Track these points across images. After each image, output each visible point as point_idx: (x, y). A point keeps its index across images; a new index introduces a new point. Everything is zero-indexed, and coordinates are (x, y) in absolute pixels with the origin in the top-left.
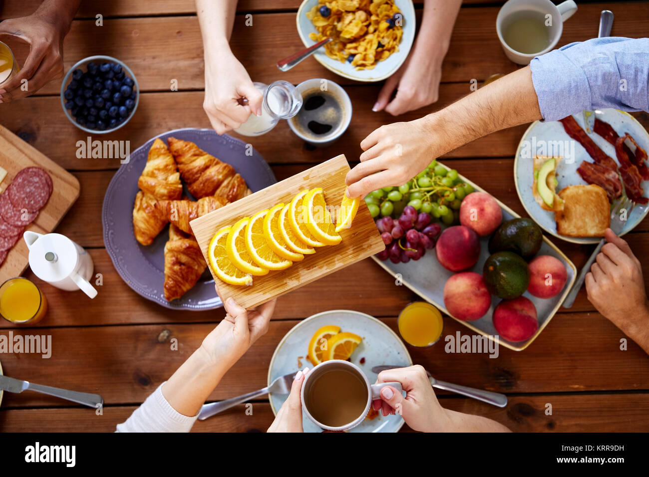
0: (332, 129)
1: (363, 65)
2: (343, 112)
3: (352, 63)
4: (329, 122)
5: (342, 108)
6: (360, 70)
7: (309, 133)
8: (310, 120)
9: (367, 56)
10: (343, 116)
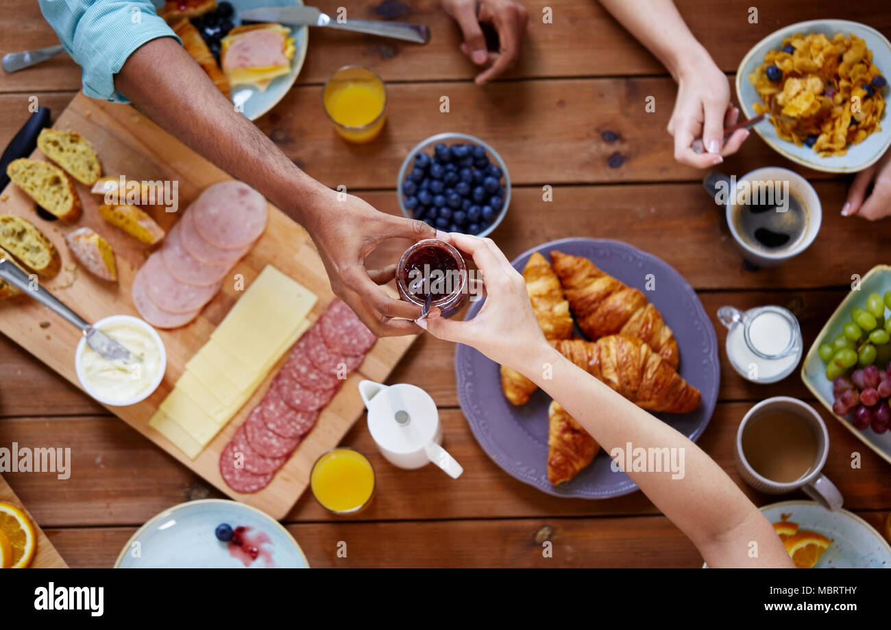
0: (791, 240)
1: (830, 150)
2: (806, 217)
3: (814, 147)
4: (786, 230)
5: (804, 211)
6: (825, 156)
7: (757, 244)
8: (758, 226)
9: (835, 138)
10: (806, 221)
